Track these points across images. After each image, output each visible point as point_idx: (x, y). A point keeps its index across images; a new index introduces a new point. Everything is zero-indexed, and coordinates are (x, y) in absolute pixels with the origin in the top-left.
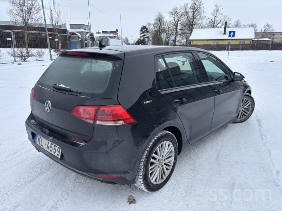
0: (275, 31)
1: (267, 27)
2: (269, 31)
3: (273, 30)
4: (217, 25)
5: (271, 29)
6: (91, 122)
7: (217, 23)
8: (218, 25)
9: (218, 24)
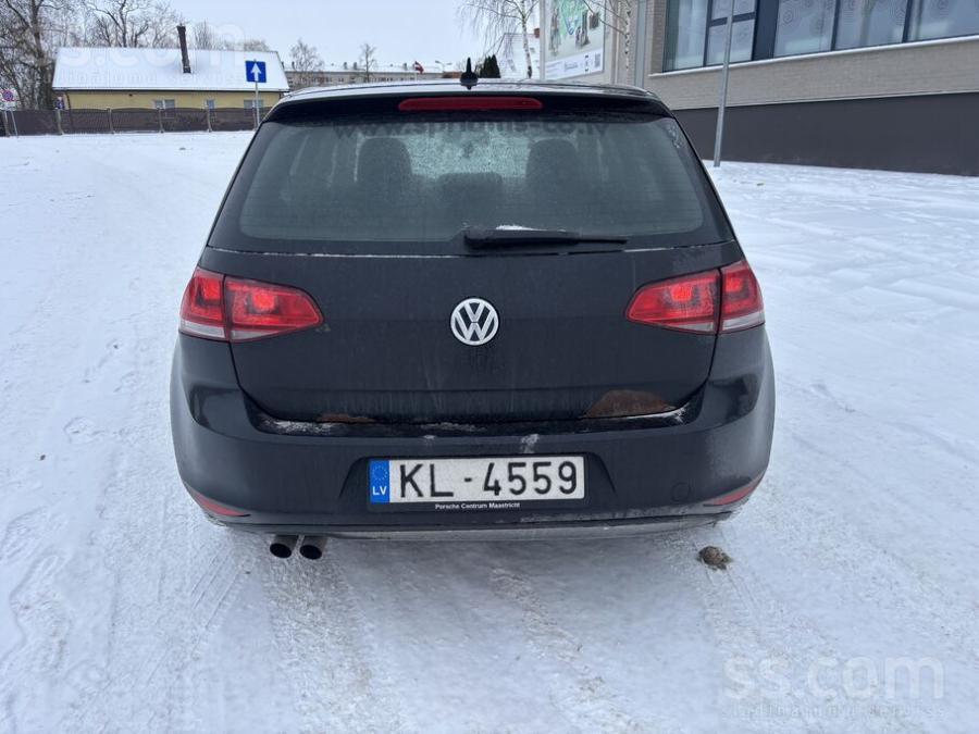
0: (327, 68)
1: (300, 54)
2: (309, 69)
3: (320, 64)
4: (136, 36)
5: (316, 62)
6: (708, 327)
7: (137, 29)
8: (142, 38)
9: (141, 32)
